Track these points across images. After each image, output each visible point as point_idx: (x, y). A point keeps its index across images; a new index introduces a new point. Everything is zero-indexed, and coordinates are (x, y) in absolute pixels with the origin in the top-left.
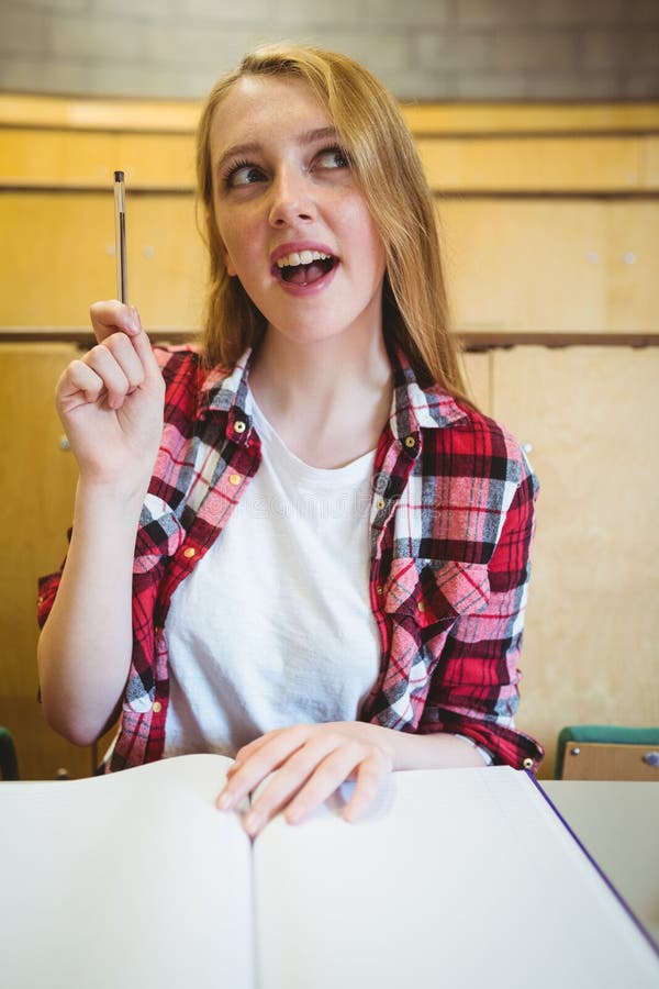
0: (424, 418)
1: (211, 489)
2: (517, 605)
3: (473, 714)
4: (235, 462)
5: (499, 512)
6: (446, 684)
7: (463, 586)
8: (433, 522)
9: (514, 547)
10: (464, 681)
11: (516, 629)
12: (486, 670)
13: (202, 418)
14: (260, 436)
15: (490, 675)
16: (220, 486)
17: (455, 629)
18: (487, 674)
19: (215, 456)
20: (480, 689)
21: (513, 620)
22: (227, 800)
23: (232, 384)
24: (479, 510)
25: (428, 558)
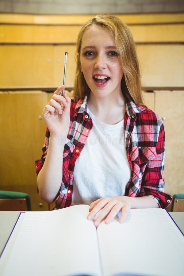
0: (136, 110)
1: (81, 134)
2: (163, 158)
3: (153, 188)
4: (86, 126)
5: (157, 134)
6: (146, 180)
7: (150, 153)
8: (140, 137)
9: (161, 142)
10: (150, 178)
11: (163, 164)
12: (156, 175)
13: (76, 115)
14: (92, 119)
15: (157, 176)
16: (83, 133)
17: (148, 165)
18: (156, 176)
19: (81, 125)
20: (155, 180)
21: (162, 161)
22: (90, 217)
23: (83, 106)
24: (152, 133)
25: (140, 146)
